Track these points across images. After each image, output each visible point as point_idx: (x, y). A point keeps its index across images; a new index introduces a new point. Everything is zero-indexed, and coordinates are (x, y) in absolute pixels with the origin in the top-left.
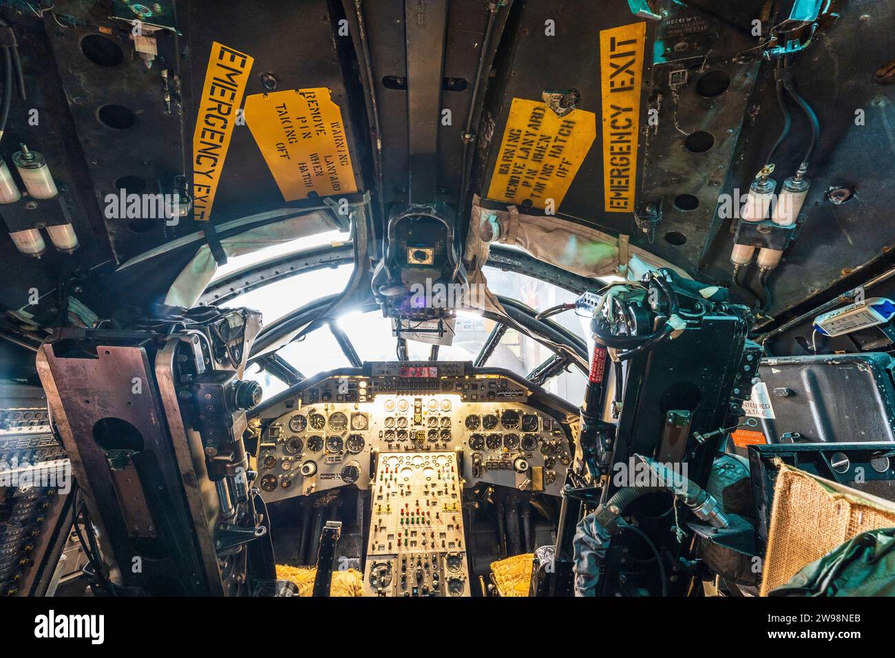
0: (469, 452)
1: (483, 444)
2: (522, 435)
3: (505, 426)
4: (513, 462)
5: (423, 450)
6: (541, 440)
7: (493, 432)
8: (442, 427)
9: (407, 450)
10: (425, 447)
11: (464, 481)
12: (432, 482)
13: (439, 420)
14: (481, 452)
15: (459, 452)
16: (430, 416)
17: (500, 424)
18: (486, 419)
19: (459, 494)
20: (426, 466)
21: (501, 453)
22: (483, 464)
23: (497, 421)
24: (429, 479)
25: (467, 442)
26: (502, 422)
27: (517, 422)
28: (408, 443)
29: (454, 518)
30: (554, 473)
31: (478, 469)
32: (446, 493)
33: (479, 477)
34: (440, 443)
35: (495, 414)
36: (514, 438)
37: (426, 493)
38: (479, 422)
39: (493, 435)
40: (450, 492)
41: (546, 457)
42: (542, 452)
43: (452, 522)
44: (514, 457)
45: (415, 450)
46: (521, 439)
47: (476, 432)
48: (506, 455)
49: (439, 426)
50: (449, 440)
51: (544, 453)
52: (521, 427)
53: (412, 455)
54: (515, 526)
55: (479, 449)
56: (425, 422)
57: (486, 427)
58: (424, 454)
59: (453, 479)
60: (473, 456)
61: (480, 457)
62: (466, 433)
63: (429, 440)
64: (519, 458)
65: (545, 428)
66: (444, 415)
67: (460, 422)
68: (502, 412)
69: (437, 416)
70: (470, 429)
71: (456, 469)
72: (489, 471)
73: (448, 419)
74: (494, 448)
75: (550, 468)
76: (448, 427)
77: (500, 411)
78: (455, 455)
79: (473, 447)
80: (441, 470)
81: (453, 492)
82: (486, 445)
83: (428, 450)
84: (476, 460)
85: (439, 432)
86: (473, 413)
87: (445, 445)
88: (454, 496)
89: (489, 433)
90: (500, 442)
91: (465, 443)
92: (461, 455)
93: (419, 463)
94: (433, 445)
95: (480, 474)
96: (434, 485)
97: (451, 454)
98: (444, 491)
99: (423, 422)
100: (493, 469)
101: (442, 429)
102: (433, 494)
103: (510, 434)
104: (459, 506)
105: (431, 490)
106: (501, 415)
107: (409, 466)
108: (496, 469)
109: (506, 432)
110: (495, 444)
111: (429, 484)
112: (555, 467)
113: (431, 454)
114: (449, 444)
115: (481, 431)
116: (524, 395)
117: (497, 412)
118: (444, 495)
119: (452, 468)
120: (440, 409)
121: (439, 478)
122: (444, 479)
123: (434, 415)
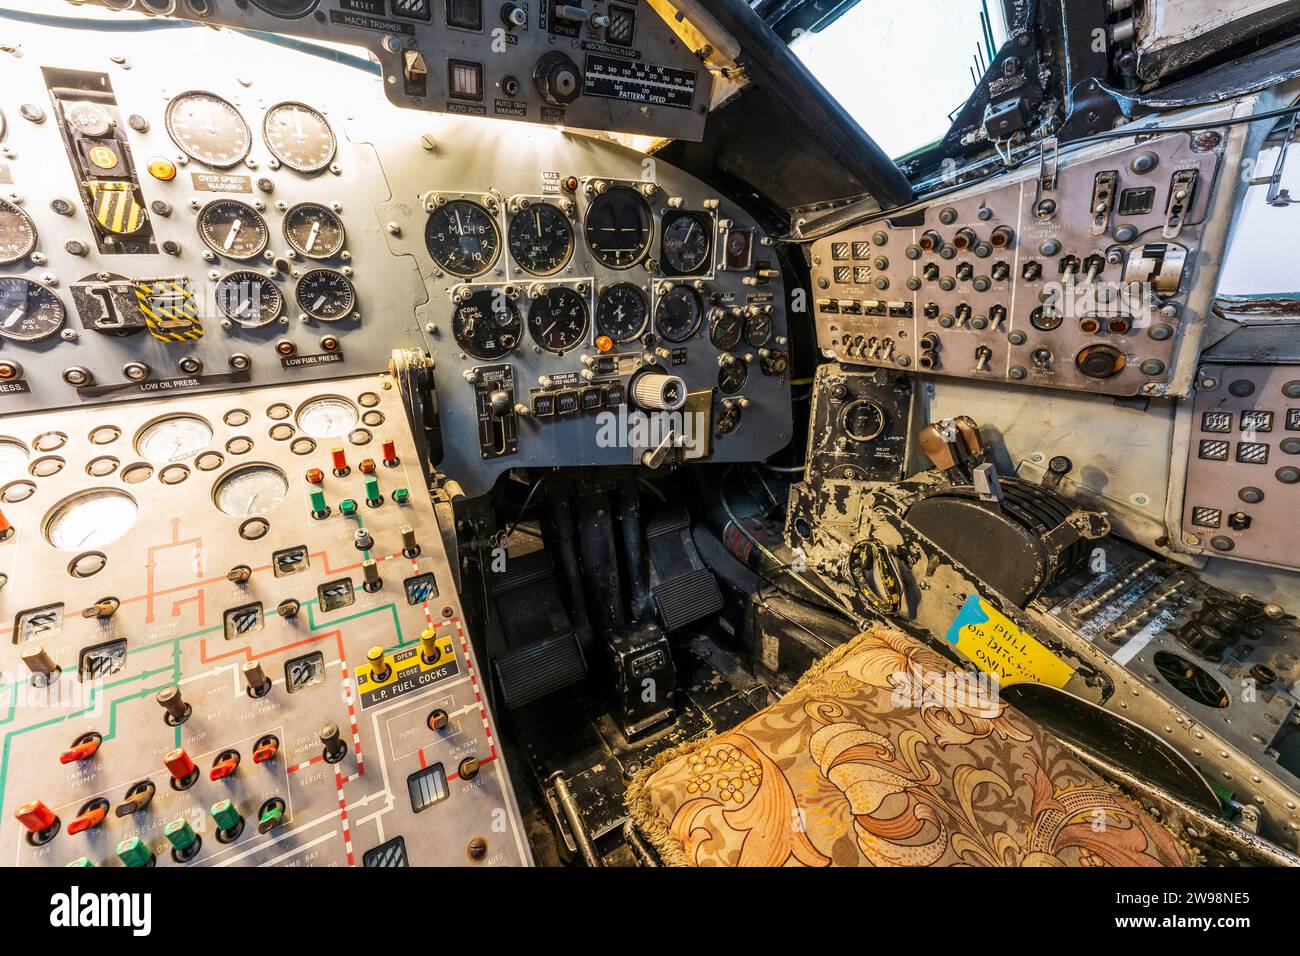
0: (460, 370)
1: (515, 330)
2: (658, 287)
3: (597, 253)
4: (625, 385)
5: (202, 380)
6: (717, 303)
7: (556, 279)
8: (298, 258)
9: (90, 390)
10: (216, 366)
11: (454, 488)
12: (276, 541)
13: (275, 223)
14: (509, 362)
15: (413, 371)
16: (205, 199)
17: (578, 247)
18: (521, 220)
19: (443, 572)
20: (231, 462)
21: (586, 358)
22: (521, 408)
23: (569, 232)
24: (254, 528)
25: (446, 327)
26: (591, 238)
27: (640, 238)
28: (94, 354)
29: (439, 722)
30: (744, 402)
31: (499, 427)
32: (374, 583)
33: (509, 452)
34: (307, 341)
35: (563, 202)
36: (631, 298)
37: (243, 616)
38: (491, 235)
39: (555, 293)
40: (395, 570)
41: (725, 358)
42: (714, 341)
43: (433, 747)
44: (633, 366)
45: (149, 384)
46: (655, 303)
47: (481, 281)
48: (604, 365)
49: (282, 251)
50: (351, 324)
51: (720, 344)
52: (655, 256)
53: (130, 416)
54: (606, 547)
55: (500, 351)
56: (182, 230)
57: (521, 256)
58: (213, 405)
59: (403, 500)
60: (477, 383)
61: (509, 383)
62: (434, 286)
63: (234, 330)
64: (646, 369)
65: (732, 260)
66: (293, 191)
67: (397, 233)
68: (591, 192)
69: (253, 200)
70: (453, 269)
71: (407, 450)
72: (544, 428)
73: (329, 218)
74: (557, 343)
75: (731, 389)
76: (337, 260)
77: (583, 189)
78: (396, 391)
79: (473, 344)
80: (327, 466)
81: (413, 568)
82: (527, 335)
83: (240, 377)
84: (497, 397)
85: (289, 288)
86: (461, 192)
87: (333, 349)
88: (418, 588)
89: (537, 284)
90: (581, 319)
91: (435, 332)
92: (421, 385)
93: (186, 454)
94: (264, 355)
95: (510, 446)
96: (288, 560)
97: (374, 384)
98: (358, 578)
99: (162, 233)
100: (558, 418)
101: (300, 270)
102: (290, 611)
103: (618, 286)
104: (457, 640)
105: (273, 588)
106: (584, 205)
107: (115, 480)
108: (570, 417)
109: (602, 277)
110: (562, 326)
111: (259, 556)
112: (745, 383)
113: (256, 401)
114: (351, 341)
115: (503, 276)
116: (697, 103)
117: (570, 188)
118: (364, 600)
119: (389, 449)
120: (261, 156)
121: (322, 513)
122: (350, 513)
123: (228, 189)
